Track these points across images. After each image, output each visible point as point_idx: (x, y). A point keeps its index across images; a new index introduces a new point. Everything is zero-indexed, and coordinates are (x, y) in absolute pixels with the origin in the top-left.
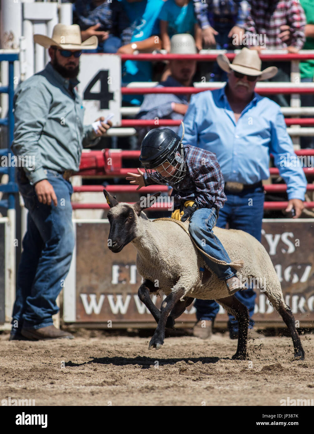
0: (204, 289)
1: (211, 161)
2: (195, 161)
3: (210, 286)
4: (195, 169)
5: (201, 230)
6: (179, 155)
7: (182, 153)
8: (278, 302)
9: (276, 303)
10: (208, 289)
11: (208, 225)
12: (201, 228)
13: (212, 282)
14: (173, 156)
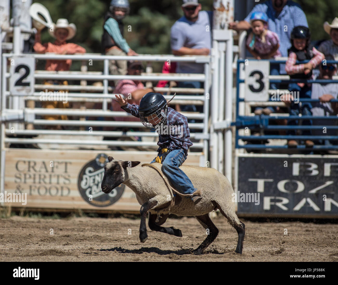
0: (179, 209)
1: (182, 119)
2: (172, 117)
3: (182, 207)
4: (171, 122)
5: (168, 165)
6: (163, 112)
7: (166, 111)
8: (233, 222)
9: (232, 222)
10: (181, 209)
11: (173, 162)
12: (168, 164)
13: (183, 204)
14: (160, 111)
